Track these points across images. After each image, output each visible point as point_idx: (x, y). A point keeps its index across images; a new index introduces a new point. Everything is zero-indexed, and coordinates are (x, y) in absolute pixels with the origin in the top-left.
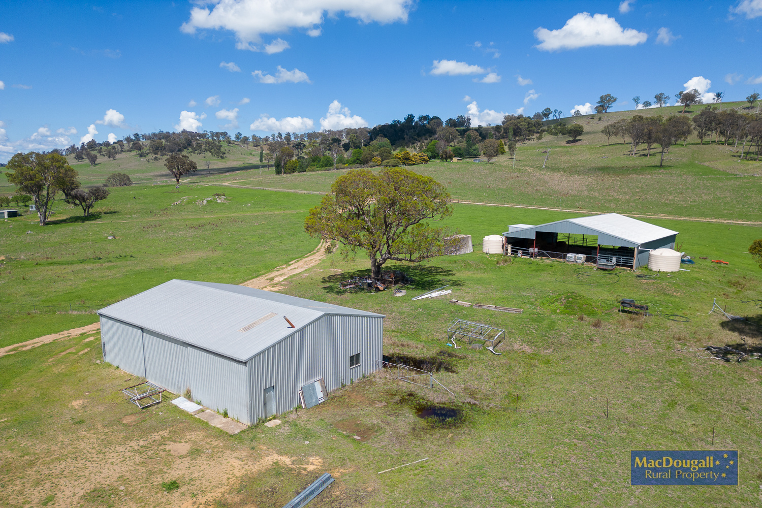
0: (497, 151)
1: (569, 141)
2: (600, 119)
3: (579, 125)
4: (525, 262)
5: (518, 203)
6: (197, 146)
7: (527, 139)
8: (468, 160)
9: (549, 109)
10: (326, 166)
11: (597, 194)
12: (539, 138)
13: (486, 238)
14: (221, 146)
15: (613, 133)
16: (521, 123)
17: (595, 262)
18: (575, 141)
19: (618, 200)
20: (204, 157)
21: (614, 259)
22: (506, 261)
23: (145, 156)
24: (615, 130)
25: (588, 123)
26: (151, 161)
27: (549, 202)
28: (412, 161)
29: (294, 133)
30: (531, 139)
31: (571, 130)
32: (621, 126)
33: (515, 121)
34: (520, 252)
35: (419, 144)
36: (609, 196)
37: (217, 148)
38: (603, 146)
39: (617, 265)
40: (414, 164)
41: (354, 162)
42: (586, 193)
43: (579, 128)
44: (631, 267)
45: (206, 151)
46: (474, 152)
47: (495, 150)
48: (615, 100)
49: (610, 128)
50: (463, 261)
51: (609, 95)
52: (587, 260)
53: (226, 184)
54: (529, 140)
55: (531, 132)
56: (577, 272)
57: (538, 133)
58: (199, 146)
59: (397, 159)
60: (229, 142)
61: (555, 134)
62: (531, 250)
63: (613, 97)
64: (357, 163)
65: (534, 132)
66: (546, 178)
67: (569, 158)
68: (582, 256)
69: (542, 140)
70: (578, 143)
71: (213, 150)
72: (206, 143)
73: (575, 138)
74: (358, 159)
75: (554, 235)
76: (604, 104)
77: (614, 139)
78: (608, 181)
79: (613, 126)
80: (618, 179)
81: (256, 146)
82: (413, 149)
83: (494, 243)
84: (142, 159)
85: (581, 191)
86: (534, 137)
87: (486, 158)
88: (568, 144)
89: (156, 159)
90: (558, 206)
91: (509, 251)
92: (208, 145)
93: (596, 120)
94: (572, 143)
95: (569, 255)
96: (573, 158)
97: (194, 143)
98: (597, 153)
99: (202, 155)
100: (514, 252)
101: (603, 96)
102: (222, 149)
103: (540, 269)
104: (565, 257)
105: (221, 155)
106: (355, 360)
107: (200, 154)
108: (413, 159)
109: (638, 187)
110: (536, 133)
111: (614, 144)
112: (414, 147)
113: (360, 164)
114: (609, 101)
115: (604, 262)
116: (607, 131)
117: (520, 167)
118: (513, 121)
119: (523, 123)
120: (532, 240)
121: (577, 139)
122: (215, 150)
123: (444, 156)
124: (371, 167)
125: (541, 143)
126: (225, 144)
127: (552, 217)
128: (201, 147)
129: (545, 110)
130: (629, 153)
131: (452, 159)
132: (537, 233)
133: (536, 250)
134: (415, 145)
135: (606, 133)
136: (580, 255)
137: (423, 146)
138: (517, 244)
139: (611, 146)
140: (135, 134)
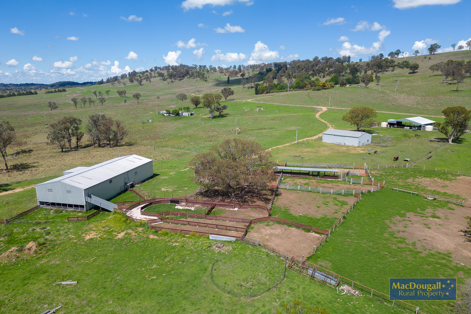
0: (369, 80)
1: (410, 72)
2: (430, 59)
3: (416, 64)
4: (393, 129)
5: (386, 111)
6: (192, 74)
7: (385, 71)
8: (354, 85)
9: (399, 50)
10: (281, 89)
11: (420, 107)
12: (393, 71)
13: (382, 123)
14: (204, 74)
15: (436, 69)
16: (383, 63)
17: (412, 129)
18: (414, 73)
19: (428, 110)
20: (197, 81)
21: (416, 128)
22: (388, 129)
23: (166, 80)
24: (436, 68)
25: (423, 61)
26: (169, 83)
27: (398, 110)
28: (327, 87)
29: (242, 65)
30: (388, 70)
31: (412, 67)
32: (440, 66)
33: (379, 61)
34: (392, 127)
35: (322, 74)
36: (425, 107)
37: (202, 75)
38: (430, 76)
39: (417, 129)
40: (327, 89)
41: (296, 87)
42: (415, 106)
43: (417, 65)
44: (421, 130)
45: (197, 77)
46: (357, 81)
47: (368, 80)
48: (440, 47)
49: (434, 66)
50: (377, 129)
51: (436, 44)
52: (410, 128)
53: (249, 100)
54: (387, 71)
55: (388, 67)
56: (407, 131)
57: (392, 67)
58: (193, 74)
59: (320, 87)
60: (208, 71)
61: (402, 68)
62: (395, 126)
63: (438, 45)
64: (298, 88)
65: (389, 66)
66: (397, 97)
67: (409, 84)
68: (409, 128)
69: (395, 72)
70: (416, 74)
71: (200, 76)
72: (196, 72)
73: (414, 71)
74: (298, 86)
75: (401, 122)
76: (432, 48)
77: (436, 73)
78: (427, 99)
79: (436, 65)
80: (433, 98)
81: (221, 73)
82: (319, 77)
83: (384, 124)
84: (165, 82)
85: (413, 105)
86: (389, 69)
87: (364, 84)
88: (410, 75)
89: (172, 81)
90: (402, 112)
91: (389, 126)
92: (197, 74)
93: (427, 59)
94: (412, 73)
95: (405, 127)
96: (412, 84)
97: (190, 72)
98: (425, 81)
99: (195, 79)
100: (390, 127)
101: (432, 44)
102: (205, 76)
103: (397, 130)
104: (404, 128)
105: (205, 79)
106: (368, 140)
107: (194, 78)
108: (327, 86)
109: (440, 103)
110: (391, 67)
111: (436, 75)
112: (320, 76)
113: (300, 88)
114: (436, 47)
115: (414, 129)
116: (432, 68)
117: (383, 91)
118: (378, 61)
119: (384, 62)
120: (395, 124)
121: (415, 71)
122: (201, 76)
123: (342, 84)
124: (306, 90)
125: (394, 74)
126: (205, 72)
127: (400, 117)
128: (194, 74)
129: (397, 51)
130: (442, 82)
131: (346, 85)
132: (397, 122)
133: (396, 126)
134: (320, 74)
135: (431, 69)
136: (408, 127)
137: (325, 75)
138: (391, 124)
139: (434, 76)
140: (155, 67)
